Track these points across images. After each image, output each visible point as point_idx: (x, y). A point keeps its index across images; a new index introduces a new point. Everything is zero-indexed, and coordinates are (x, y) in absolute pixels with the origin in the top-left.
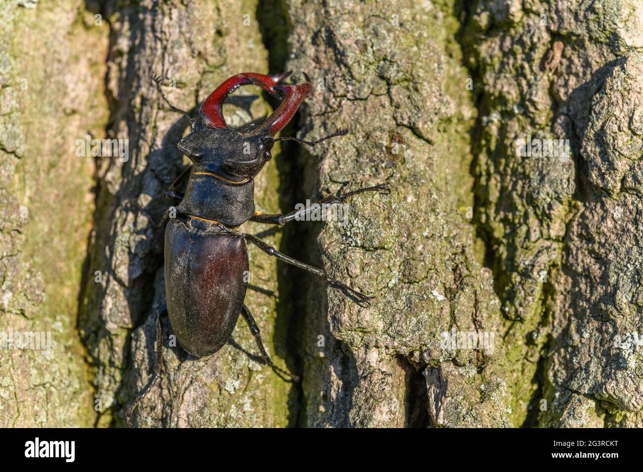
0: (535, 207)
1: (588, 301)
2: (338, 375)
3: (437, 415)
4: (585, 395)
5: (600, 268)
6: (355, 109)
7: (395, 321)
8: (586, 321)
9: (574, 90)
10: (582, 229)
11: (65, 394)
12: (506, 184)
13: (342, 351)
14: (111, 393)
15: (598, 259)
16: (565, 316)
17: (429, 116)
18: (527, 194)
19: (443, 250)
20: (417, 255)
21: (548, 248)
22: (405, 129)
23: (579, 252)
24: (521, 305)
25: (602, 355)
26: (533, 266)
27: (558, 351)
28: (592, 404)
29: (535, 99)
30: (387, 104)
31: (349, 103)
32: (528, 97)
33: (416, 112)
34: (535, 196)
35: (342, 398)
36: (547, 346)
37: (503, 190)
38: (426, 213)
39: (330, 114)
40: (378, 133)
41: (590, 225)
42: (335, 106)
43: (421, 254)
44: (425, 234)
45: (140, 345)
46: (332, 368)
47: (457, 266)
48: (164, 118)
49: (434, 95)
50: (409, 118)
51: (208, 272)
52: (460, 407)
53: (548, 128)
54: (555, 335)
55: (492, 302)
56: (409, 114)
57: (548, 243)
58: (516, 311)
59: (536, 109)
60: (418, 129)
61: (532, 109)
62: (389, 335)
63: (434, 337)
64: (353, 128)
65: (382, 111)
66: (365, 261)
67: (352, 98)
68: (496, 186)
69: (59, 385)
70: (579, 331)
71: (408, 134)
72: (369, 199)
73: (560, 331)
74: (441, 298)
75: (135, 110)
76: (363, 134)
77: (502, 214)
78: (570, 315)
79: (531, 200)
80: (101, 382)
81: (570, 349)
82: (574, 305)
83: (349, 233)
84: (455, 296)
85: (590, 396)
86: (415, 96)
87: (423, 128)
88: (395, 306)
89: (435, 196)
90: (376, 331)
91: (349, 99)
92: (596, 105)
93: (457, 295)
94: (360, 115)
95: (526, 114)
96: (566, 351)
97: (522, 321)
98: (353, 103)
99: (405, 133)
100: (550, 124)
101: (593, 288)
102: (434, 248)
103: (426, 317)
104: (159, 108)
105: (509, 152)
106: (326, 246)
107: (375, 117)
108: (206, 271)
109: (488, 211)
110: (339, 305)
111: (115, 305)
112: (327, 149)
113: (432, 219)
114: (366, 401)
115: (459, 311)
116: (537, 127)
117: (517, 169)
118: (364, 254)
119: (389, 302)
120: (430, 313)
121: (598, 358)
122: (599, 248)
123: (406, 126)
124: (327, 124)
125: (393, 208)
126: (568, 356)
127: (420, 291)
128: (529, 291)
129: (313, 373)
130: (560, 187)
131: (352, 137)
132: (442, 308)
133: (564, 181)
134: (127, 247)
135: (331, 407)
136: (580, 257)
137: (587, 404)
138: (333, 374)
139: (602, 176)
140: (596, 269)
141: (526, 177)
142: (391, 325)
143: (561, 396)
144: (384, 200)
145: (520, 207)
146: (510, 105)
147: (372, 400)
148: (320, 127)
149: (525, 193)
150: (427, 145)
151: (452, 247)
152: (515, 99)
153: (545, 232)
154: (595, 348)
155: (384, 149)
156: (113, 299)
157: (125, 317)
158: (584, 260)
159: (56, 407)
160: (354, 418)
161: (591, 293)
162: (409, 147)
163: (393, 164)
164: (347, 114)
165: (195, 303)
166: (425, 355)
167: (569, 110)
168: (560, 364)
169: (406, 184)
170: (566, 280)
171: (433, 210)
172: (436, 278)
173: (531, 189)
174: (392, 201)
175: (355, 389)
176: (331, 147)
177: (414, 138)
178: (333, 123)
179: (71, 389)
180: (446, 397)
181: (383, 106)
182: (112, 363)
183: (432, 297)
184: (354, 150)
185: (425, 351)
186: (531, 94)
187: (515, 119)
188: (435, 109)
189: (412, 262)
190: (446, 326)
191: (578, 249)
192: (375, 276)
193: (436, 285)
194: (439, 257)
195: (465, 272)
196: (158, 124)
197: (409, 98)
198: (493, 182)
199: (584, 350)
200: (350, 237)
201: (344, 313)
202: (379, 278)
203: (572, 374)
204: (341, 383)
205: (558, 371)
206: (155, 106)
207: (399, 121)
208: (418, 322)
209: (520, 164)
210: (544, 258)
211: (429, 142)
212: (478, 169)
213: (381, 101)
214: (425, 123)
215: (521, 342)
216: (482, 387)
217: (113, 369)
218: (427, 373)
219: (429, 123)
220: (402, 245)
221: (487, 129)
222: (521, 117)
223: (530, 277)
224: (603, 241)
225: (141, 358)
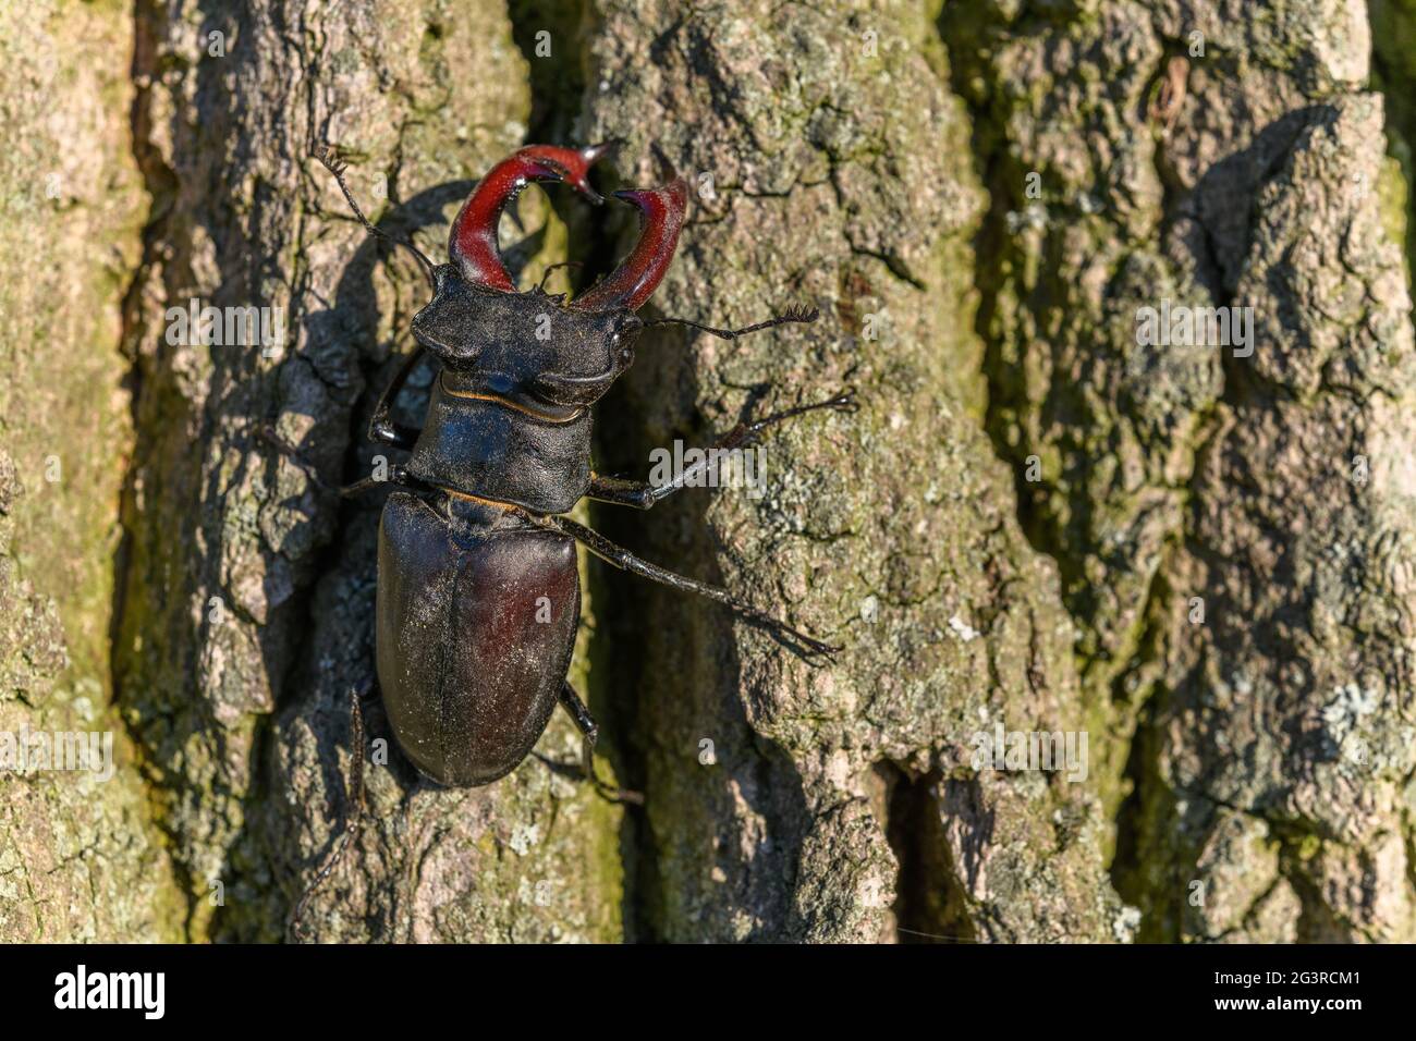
0: (1137, 420)
1: (1247, 616)
2: (749, 802)
3: (972, 881)
4: (1246, 811)
5: (1273, 548)
6: (763, 218)
7: (880, 691)
8: (1241, 656)
9: (1213, 167)
10: (1232, 464)
11: (125, 865)
12: (1065, 365)
13: (757, 752)
14: (217, 849)
15: (1267, 527)
16: (1191, 642)
17: (922, 231)
18: (1120, 392)
19: (964, 527)
20: (916, 545)
21: (1161, 504)
22: (873, 261)
23: (1225, 513)
24: (1109, 626)
25: (1284, 728)
26: (1135, 546)
27: (1180, 715)
28: (1261, 828)
29: (1133, 185)
30: (831, 203)
31: (750, 203)
32: (1113, 178)
33: (893, 222)
34: (1138, 397)
35: (769, 855)
36: (1152, 704)
37: (1058, 376)
38: (929, 449)
39: (707, 228)
40: (818, 274)
41: (1251, 459)
42: (717, 210)
43: (924, 540)
44: (930, 496)
45: (304, 757)
46: (735, 788)
47: (991, 557)
48: (322, 235)
49: (926, 181)
50: (880, 236)
51: (500, 619)
52: (1020, 864)
53: (1153, 245)
54: (1171, 683)
55: (1060, 630)
56: (880, 227)
57: (1158, 494)
58: (1099, 639)
59: (1133, 204)
60: (901, 261)
61: (1123, 206)
62: (869, 720)
63: (961, 717)
64: (762, 261)
65: (821, 221)
66: (814, 565)
67: (754, 191)
68: (1041, 365)
69: (110, 848)
70: (1227, 675)
71: (879, 274)
72: (817, 429)
73: (1182, 673)
74: (968, 633)
75: (240, 209)
76: (785, 274)
77: (1057, 430)
78: (1204, 644)
79: (1128, 405)
80: (190, 824)
81: (1207, 714)
82: (1212, 619)
83: (775, 504)
84: (991, 624)
85: (1257, 812)
86: (892, 187)
87: (912, 259)
88: (879, 657)
89: (945, 412)
90: (842, 715)
91: (747, 195)
92: (1270, 206)
93: (997, 623)
94: (775, 231)
95: (1109, 213)
96: (1198, 716)
97: (1110, 658)
98: (759, 204)
99: (873, 271)
100: (1156, 234)
101: (1257, 590)
102: (947, 523)
103: (944, 677)
104: (306, 211)
105: (1073, 296)
106: (728, 535)
107: (808, 234)
108: (496, 617)
109: (1022, 420)
110: (766, 666)
111: (231, 663)
112: (708, 310)
113: (943, 463)
114: (835, 866)
115: (1003, 657)
116: (1132, 242)
117: (1092, 335)
118: (810, 547)
119: (865, 650)
120: (950, 670)
121: (1272, 734)
122: (1270, 507)
123: (872, 254)
124: (703, 252)
125: (864, 441)
126: (1204, 729)
127: (925, 622)
128: (1126, 598)
129: (677, 789)
130: (1193, 381)
131: (759, 281)
132: (973, 657)
133: (1203, 367)
134: (254, 535)
135: (741, 873)
136: (1228, 523)
137: (1254, 830)
138: (740, 800)
139: (1282, 359)
140: (1263, 550)
141: (1114, 354)
142: (873, 699)
143: (1191, 809)
144: (845, 427)
145: (1102, 419)
146: (1070, 193)
147: (846, 866)
148: (684, 255)
149: (1113, 390)
150: (916, 294)
151: (979, 517)
152: (1082, 180)
153: (1155, 471)
154: (1265, 715)
155: (834, 309)
156: (224, 651)
157: (256, 691)
158: (1237, 529)
159: (110, 901)
160: (809, 905)
161: (1255, 600)
162: (883, 302)
163: (855, 343)
164: (747, 228)
165: (466, 683)
166: (945, 758)
167: (1199, 208)
168: (1186, 743)
169: (887, 389)
170: (1195, 568)
171: (943, 443)
172: (957, 592)
173: (1128, 381)
174: (862, 428)
175: (806, 842)
176: (717, 305)
177: (890, 280)
178: (717, 251)
179: (134, 852)
180: (990, 845)
181: (823, 210)
182: (218, 786)
183: (953, 635)
184: (767, 311)
185: (944, 749)
186: (1121, 174)
187: (1082, 223)
188: (932, 214)
189: (908, 560)
190: (982, 693)
191: (1221, 506)
192: (837, 597)
193: (956, 605)
194: (955, 541)
195: (1008, 571)
196: (310, 250)
197: (877, 189)
198: (1033, 358)
199: (1242, 718)
200: (779, 511)
201: (780, 682)
202: (845, 599)
203: (1214, 764)
204: (761, 820)
205: (1181, 757)
206: (297, 205)
207: (858, 241)
208: (929, 689)
209: (1099, 325)
210: (1154, 528)
211: (919, 285)
212: (995, 327)
213: (817, 200)
214: (915, 247)
215: (1105, 704)
216: (1058, 815)
217: (221, 799)
218: (942, 792)
219: (923, 247)
220: (883, 523)
221: (1017, 241)
222: (1096, 221)
223: (1128, 569)
224: (1279, 492)
225: (306, 784)
